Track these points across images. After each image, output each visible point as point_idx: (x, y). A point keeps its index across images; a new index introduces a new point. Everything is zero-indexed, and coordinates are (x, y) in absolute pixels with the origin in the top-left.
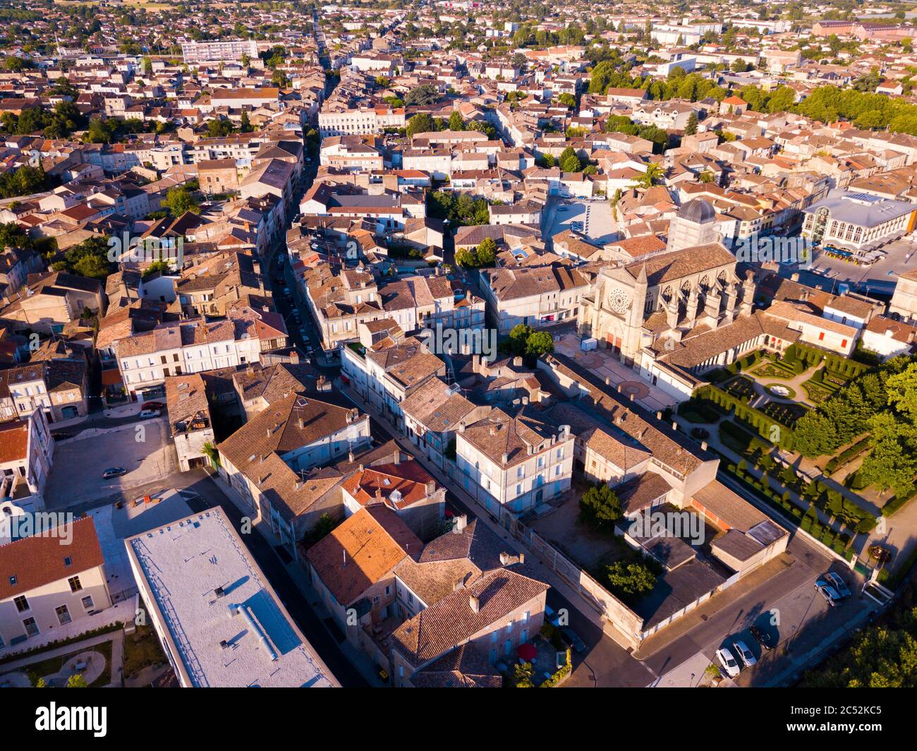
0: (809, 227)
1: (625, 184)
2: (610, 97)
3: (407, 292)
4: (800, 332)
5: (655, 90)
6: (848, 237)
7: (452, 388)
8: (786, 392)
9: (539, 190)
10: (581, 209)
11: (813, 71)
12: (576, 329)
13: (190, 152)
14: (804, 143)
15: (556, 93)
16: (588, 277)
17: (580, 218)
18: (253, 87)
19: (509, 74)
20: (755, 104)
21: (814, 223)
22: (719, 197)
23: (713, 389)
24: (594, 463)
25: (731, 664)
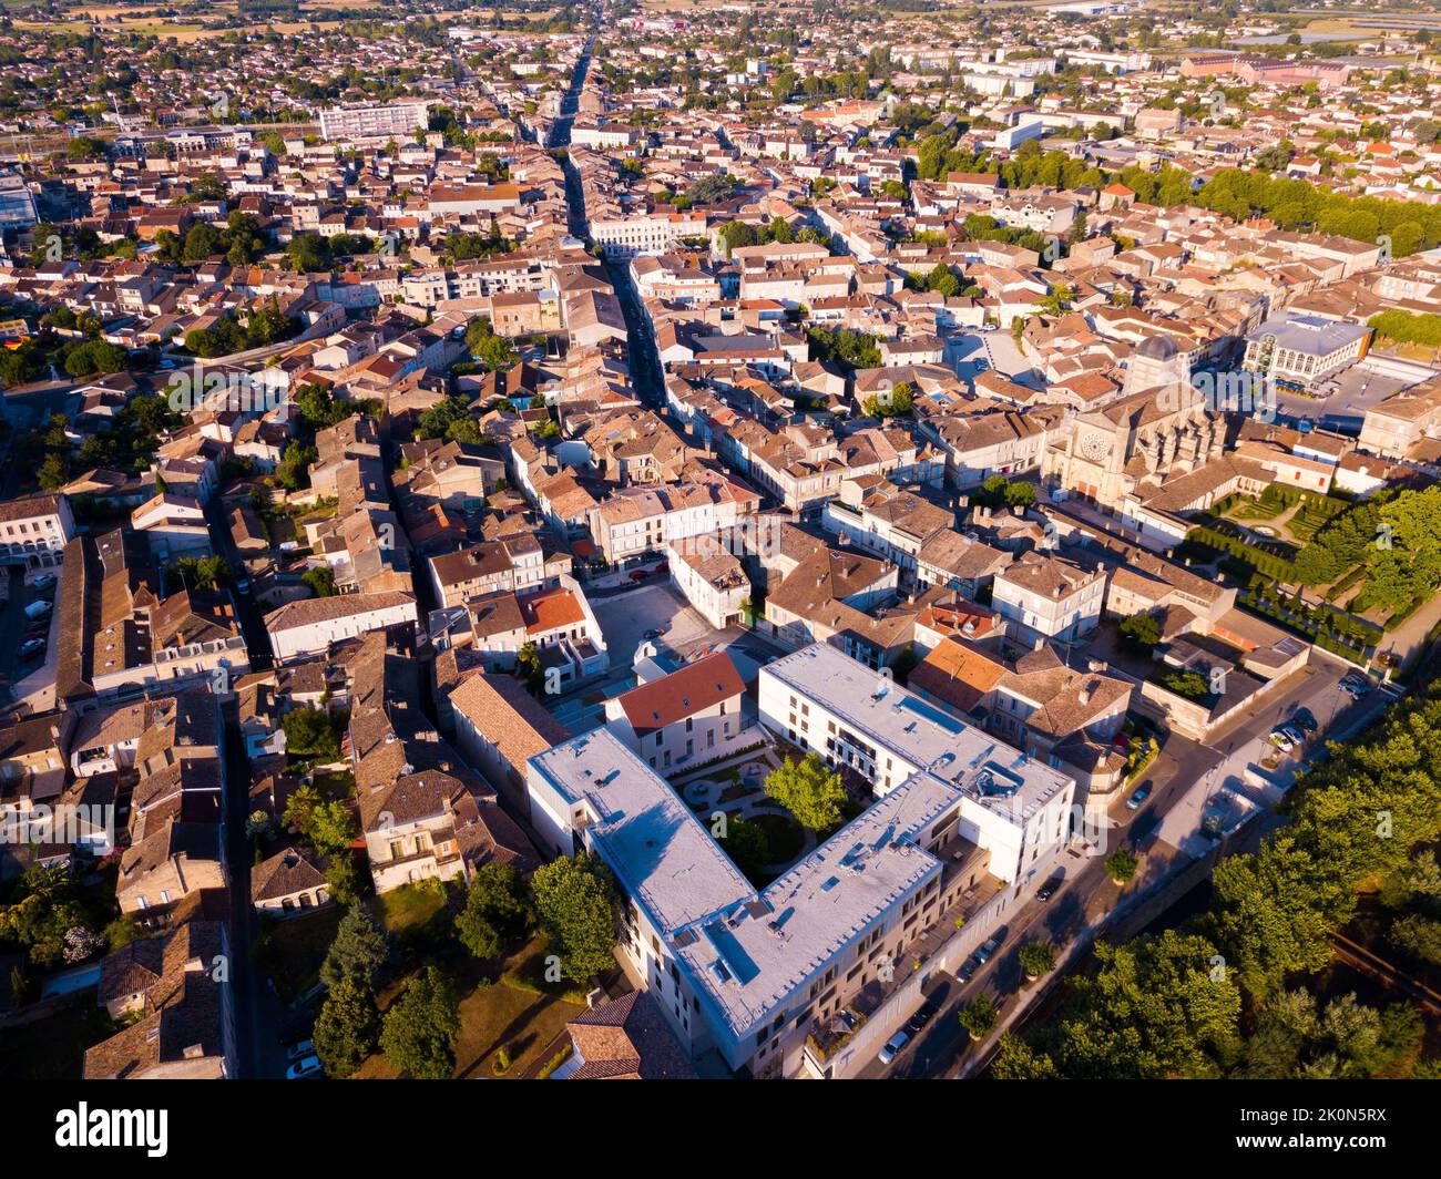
0: (1252, 357)
1: (1024, 310)
2: (950, 184)
3: (867, 447)
4: (1274, 473)
5: (1008, 174)
6: (1299, 368)
7: (971, 537)
8: (1271, 532)
9: (927, 321)
10: (978, 344)
11: (1200, 138)
12: (1039, 480)
13: (455, 282)
14: (1221, 249)
15: (876, 179)
16: (1042, 423)
17: (980, 353)
18: (464, 181)
19: (799, 150)
20: (1143, 193)
21: (1259, 353)
22: (1145, 325)
23: (1205, 530)
24: (1118, 600)
25: (1285, 742)
